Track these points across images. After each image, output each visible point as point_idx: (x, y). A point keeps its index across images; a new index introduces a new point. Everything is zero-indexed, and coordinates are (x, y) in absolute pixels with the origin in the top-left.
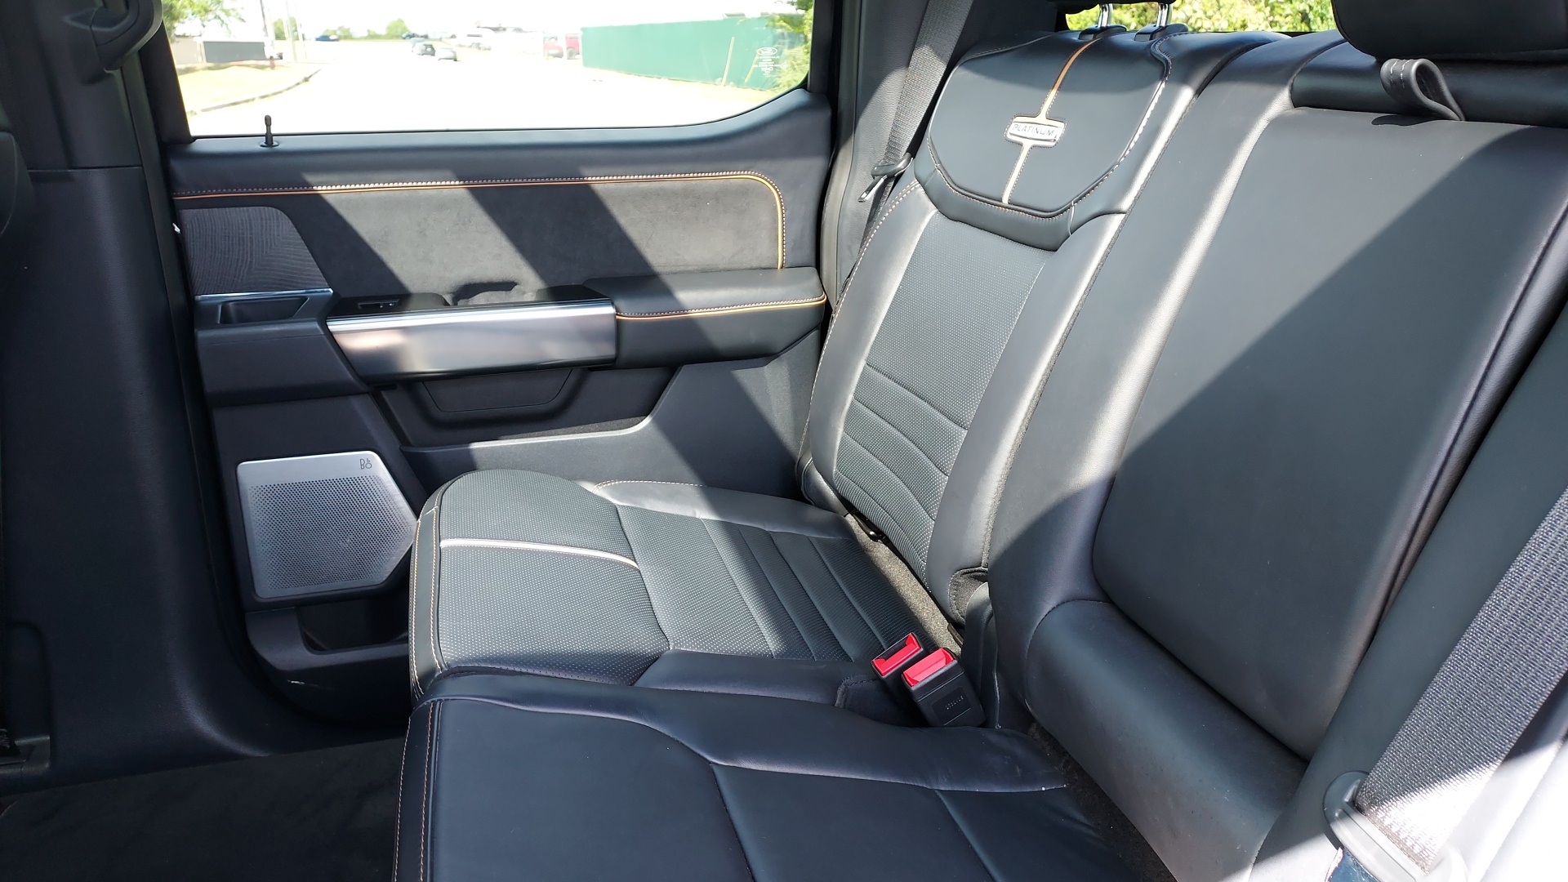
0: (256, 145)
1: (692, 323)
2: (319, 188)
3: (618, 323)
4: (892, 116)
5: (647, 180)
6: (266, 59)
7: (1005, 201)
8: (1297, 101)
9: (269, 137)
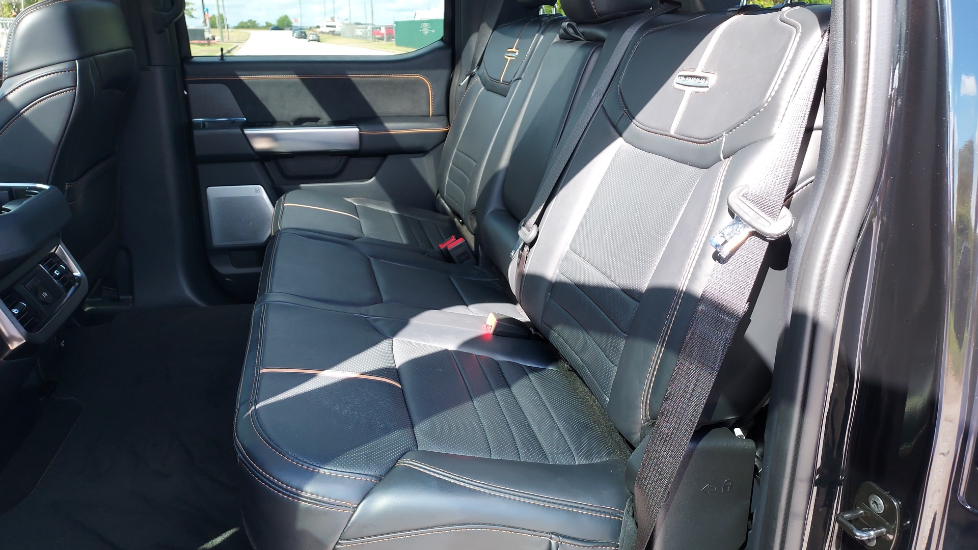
0: (217, 60)
1: (391, 135)
2: (241, 77)
3: (360, 135)
4: (474, 51)
5: (373, 77)
6: (205, 40)
7: (501, 81)
8: (562, 37)
9: (222, 56)
